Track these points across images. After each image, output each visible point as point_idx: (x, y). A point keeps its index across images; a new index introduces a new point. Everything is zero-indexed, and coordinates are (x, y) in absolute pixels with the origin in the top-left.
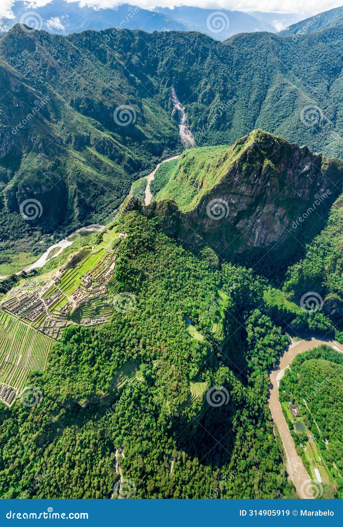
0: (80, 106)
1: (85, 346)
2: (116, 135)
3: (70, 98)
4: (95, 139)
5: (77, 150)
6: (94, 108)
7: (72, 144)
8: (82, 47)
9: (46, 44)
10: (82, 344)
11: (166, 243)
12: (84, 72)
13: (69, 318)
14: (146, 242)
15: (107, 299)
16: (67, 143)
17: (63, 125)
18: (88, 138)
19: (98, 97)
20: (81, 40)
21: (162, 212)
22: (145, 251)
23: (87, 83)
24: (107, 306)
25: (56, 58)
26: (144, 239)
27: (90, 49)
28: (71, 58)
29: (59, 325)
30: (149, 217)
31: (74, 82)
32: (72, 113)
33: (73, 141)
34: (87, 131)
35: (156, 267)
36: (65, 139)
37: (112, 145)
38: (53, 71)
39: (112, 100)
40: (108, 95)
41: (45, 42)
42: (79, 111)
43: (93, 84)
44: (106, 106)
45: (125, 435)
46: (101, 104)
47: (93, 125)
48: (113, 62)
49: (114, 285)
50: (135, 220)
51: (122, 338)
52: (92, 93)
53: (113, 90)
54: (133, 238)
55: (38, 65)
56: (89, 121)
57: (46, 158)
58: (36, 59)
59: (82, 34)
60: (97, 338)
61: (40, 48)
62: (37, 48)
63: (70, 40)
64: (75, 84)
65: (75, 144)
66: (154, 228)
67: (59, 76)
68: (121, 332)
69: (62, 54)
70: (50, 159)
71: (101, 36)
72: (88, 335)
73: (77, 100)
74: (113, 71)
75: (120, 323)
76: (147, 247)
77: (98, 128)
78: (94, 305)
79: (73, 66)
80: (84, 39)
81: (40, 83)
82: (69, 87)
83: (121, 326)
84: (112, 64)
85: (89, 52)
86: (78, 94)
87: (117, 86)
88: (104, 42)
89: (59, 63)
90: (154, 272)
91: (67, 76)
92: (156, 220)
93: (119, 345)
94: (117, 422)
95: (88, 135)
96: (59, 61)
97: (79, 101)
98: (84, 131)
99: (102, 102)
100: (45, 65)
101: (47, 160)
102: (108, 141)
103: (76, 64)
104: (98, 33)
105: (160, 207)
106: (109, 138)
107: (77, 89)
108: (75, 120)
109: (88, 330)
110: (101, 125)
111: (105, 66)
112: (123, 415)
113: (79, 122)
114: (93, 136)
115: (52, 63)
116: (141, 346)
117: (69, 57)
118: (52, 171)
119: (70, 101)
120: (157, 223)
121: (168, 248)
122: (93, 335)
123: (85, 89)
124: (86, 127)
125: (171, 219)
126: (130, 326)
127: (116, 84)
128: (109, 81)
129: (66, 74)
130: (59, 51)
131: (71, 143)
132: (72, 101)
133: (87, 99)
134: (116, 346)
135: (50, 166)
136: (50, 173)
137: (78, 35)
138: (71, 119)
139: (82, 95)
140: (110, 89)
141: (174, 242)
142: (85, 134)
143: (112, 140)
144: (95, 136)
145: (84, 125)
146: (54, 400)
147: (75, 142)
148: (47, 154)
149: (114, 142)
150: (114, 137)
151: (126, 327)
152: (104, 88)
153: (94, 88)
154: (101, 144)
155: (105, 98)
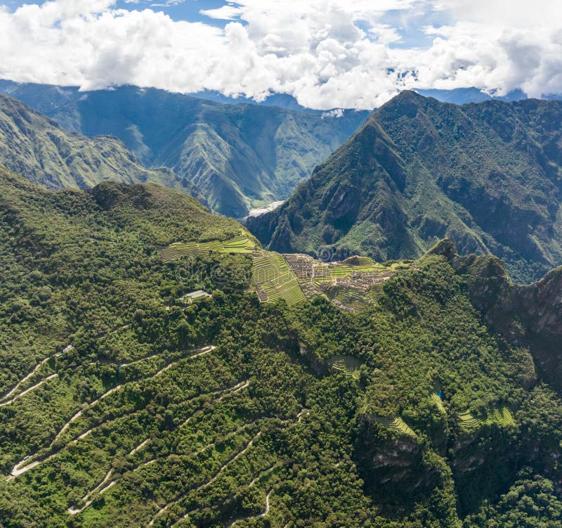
0: (450, 187)
1: (325, 318)
2: (489, 237)
3: (439, 175)
4: (453, 232)
5: (422, 238)
6: (468, 193)
7: (419, 229)
8: (479, 119)
9: (430, 112)
10: (324, 315)
11: (464, 309)
12: (471, 148)
13: (326, 291)
14: (438, 290)
15: (364, 296)
16: (413, 225)
17: (417, 203)
18: (444, 228)
19: (480, 180)
20: (480, 110)
21: (479, 270)
22: (431, 297)
23: (471, 161)
24: (361, 300)
25: (438, 128)
26: (438, 285)
27: (489, 122)
28: (458, 130)
29: (315, 292)
30: (458, 273)
31: (452, 157)
32: (435, 192)
33: (422, 224)
34: (445, 219)
35: (436, 319)
36: (412, 219)
37: (476, 247)
38: (429, 140)
39: (502, 189)
40: (498, 181)
41: (430, 109)
42: (446, 193)
43: (479, 163)
44: (488, 195)
45: (318, 403)
46: (481, 190)
47: (459, 214)
48: (521, 141)
49: (378, 292)
50: (437, 264)
51: (359, 331)
52: (472, 175)
53: (509, 177)
54: (424, 276)
55: (414, 132)
56: (455, 208)
57: (380, 230)
58: (413, 126)
59: (483, 104)
60: (338, 318)
61: (421, 116)
62: (418, 114)
63: (463, 110)
64: (453, 160)
65: (422, 229)
66: (458, 286)
67: (435, 147)
68: (361, 327)
69: (448, 124)
70: (383, 234)
71: (512, 108)
72: (333, 312)
73: (447, 179)
74: (518, 153)
75: (365, 320)
76: (437, 295)
77: (464, 220)
78: (351, 294)
79: (457, 139)
80: (485, 109)
81: (409, 151)
82: (443, 161)
83: (364, 322)
84: (519, 143)
85: (486, 125)
86: (451, 172)
87: (519, 173)
88: (514, 115)
89: (440, 134)
90: (430, 320)
91: (445, 149)
92: (465, 278)
93: (354, 335)
94: (318, 389)
95: (446, 224)
96: (440, 131)
97: (451, 180)
98: (442, 218)
99: (483, 188)
100: (421, 134)
101: (379, 233)
102: (471, 240)
103: (463, 136)
104: (508, 104)
105: (478, 263)
106: (476, 238)
107: (453, 165)
108: (436, 201)
109: (334, 308)
110: (471, 218)
111: (508, 145)
112: (325, 388)
113: (439, 205)
114: (452, 228)
115: (431, 132)
116: (372, 348)
117: (455, 128)
118: (380, 247)
119: (438, 178)
120: (465, 282)
121: (464, 315)
122: (337, 314)
123: (463, 167)
124: (447, 213)
125: (486, 283)
126: (372, 327)
127: (517, 171)
128: (507, 164)
129: (445, 146)
130: (444, 121)
131: (418, 227)
132: (441, 179)
133: (463, 180)
134: (351, 334)
135: (380, 240)
136: (377, 248)
137: (477, 105)
138: (431, 199)
139: (458, 174)
140: (505, 174)
141: (477, 316)
142: (442, 221)
143: (478, 241)
144: (455, 228)
145: (445, 211)
146: (286, 325)
147: (423, 227)
148: (383, 227)
149: (480, 244)
150: (485, 241)
151: (369, 326)
152: (494, 171)
153: (479, 169)
154: (460, 242)
155: (490, 184)
